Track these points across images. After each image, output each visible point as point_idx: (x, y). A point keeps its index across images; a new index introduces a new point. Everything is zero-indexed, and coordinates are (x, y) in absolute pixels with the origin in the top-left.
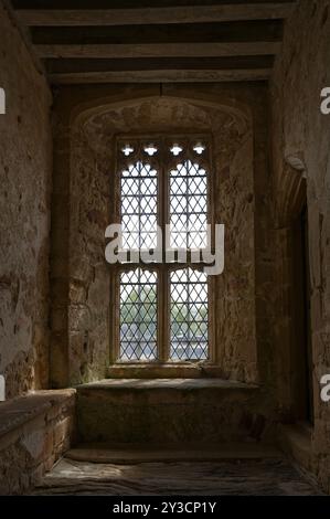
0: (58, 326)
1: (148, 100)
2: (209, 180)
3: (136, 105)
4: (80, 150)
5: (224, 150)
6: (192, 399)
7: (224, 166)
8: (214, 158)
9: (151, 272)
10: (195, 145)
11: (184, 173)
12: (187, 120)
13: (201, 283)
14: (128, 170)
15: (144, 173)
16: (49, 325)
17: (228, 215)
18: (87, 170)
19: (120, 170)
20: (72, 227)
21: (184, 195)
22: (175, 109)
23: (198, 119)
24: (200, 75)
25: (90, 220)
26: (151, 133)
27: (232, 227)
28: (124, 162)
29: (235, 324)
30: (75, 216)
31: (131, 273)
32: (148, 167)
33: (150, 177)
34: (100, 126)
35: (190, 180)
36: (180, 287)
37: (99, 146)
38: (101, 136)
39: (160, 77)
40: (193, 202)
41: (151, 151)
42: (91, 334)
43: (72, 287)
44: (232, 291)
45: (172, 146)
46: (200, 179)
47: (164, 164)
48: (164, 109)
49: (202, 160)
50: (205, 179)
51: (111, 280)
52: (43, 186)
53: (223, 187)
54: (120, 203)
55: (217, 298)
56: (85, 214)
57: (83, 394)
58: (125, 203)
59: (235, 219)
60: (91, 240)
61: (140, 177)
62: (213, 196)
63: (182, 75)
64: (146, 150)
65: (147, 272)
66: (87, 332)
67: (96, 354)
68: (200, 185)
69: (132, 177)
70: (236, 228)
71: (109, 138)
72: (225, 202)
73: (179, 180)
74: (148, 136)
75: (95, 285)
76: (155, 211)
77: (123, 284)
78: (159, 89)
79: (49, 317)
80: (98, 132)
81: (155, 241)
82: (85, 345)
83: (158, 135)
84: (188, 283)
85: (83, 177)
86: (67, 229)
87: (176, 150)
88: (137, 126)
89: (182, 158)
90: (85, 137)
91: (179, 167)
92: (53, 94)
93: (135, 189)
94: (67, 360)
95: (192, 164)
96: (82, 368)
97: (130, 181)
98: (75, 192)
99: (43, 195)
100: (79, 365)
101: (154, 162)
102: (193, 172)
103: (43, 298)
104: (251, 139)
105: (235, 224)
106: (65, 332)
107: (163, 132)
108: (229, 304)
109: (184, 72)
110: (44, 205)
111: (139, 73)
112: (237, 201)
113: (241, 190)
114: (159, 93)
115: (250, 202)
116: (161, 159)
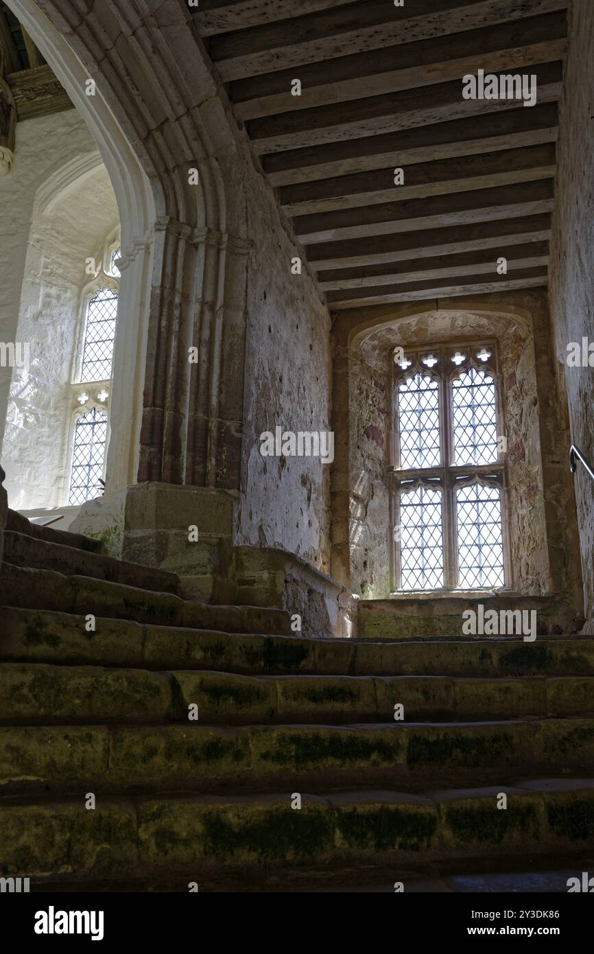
0: (339, 538)
1: (426, 314)
2: (497, 389)
3: (412, 320)
4: (356, 369)
5: (510, 355)
7: (511, 370)
8: (501, 364)
9: (435, 491)
10: (479, 351)
11: (468, 382)
12: (468, 328)
13: (492, 501)
14: (405, 384)
15: (423, 386)
16: (331, 537)
17: (516, 423)
18: (364, 387)
19: (397, 385)
20: (351, 442)
21: (469, 406)
22: (454, 320)
23: (479, 326)
24: (476, 289)
25: (368, 437)
26: (430, 344)
27: (521, 434)
28: (400, 376)
29: (529, 538)
30: (353, 431)
31: (412, 493)
32: (428, 379)
33: (431, 390)
34: (376, 342)
35: (476, 389)
36: (468, 506)
37: (375, 363)
38: (377, 352)
39: (434, 294)
40: (479, 412)
41: (430, 362)
42: (370, 554)
43: (352, 501)
44: (524, 502)
45: (453, 356)
46: (486, 387)
47: (445, 373)
48: (441, 321)
49: (489, 367)
50: (492, 387)
51: (390, 500)
52: (326, 403)
53: (510, 394)
54: (397, 418)
55: (510, 515)
56: (362, 431)
57: (364, 606)
58: (404, 419)
59: (523, 425)
60: (368, 457)
61: (419, 391)
62: (502, 405)
63: (457, 291)
64: (425, 362)
65: (430, 492)
66: (366, 550)
67: (376, 577)
68: (488, 394)
69: (411, 392)
70: (525, 435)
71: (384, 353)
72: (513, 409)
73: (463, 391)
74: (426, 348)
75: (374, 504)
76: (437, 426)
77: (403, 506)
78: (436, 304)
79: (331, 528)
80: (374, 348)
81: (438, 457)
82: (365, 563)
83: (437, 346)
84: (478, 501)
85: (361, 394)
86: (347, 444)
87: (458, 359)
88: (415, 339)
89: (466, 367)
90: (361, 355)
91: (462, 376)
92: (332, 319)
93: (414, 403)
94: (348, 574)
95: (477, 372)
96: (362, 586)
97: (408, 396)
98: (353, 407)
99: (326, 412)
100: (360, 582)
101: (435, 373)
102: (478, 381)
103: (326, 509)
104: (532, 342)
105: (523, 430)
106: (346, 544)
107: (443, 342)
108: (523, 518)
109: (458, 288)
110: (327, 421)
111: (414, 293)
112: (524, 407)
113: (526, 395)
114: (436, 307)
115: (535, 405)
116: (442, 370)
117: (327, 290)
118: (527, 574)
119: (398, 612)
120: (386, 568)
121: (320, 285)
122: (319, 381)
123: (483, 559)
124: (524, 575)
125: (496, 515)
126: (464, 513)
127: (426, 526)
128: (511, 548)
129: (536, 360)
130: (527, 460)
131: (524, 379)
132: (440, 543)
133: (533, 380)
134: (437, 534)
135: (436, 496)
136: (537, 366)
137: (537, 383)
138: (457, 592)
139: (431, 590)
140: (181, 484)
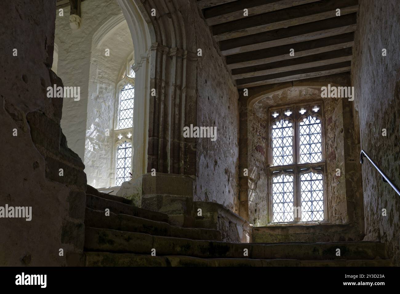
0: (243, 199)
1: (286, 89)
2: (322, 125)
3: (280, 93)
4: (251, 118)
5: (329, 108)
6: (312, 230)
7: (330, 116)
8: (325, 113)
9: (290, 176)
10: (313, 107)
11: (307, 123)
12: (308, 95)
13: (319, 180)
14: (276, 125)
15: (285, 126)
16: (239, 198)
17: (332, 141)
18: (255, 126)
19: (272, 125)
20: (249, 153)
21: (308, 134)
22: (301, 92)
23: (314, 94)
24: (312, 75)
25: (257, 151)
26: (288, 104)
27: (334, 147)
28: (273, 121)
29: (337, 197)
30: (250, 148)
31: (279, 177)
32: (287, 122)
33: (288, 127)
34: (261, 104)
35: (311, 126)
36: (306, 183)
37: (261, 115)
38: (261, 109)
39: (291, 79)
40: (313, 137)
41: (288, 113)
42: (258, 206)
43: (249, 181)
44: (335, 180)
45: (300, 110)
46: (316, 125)
47: (296, 119)
48: (294, 92)
49: (318, 115)
50: (320, 125)
51: (268, 181)
52: (236, 135)
53: (329, 127)
54: (271, 141)
55: (327, 186)
56: (255, 148)
57: (255, 230)
58: (275, 142)
59: (335, 143)
60: (257, 160)
61: (283, 128)
62: (324, 133)
63: (303, 76)
64: (286, 113)
65: (288, 177)
66: (256, 204)
67: (261, 216)
68: (318, 128)
69: (278, 128)
70: (336, 147)
71: (265, 110)
72: (330, 135)
73: (305, 127)
74: (286, 106)
75: (260, 182)
76: (291, 144)
77: (274, 183)
78: (292, 84)
79: (239, 194)
80: (260, 107)
81: (292, 160)
82: (256, 210)
83: (292, 105)
84: (311, 180)
85: (253, 130)
86: (247, 154)
87: (303, 112)
88: (280, 102)
89: (306, 115)
90: (254, 111)
91: (305, 120)
92: (239, 94)
93: (280, 134)
94: (248, 215)
95: (312, 117)
96: (254, 220)
97: (277, 130)
98: (250, 136)
99: (236, 139)
100: (253, 219)
101: (291, 119)
102: (312, 122)
103: (237, 185)
104: (342, 101)
105: (335, 145)
106: (247, 201)
107: (295, 103)
108: (334, 188)
109: (303, 75)
110: (237, 143)
111: (281, 79)
112: (336, 134)
113: (338, 127)
114: (292, 85)
115: (342, 132)
116: (294, 117)
117: (236, 79)
118: (335, 214)
119: (272, 232)
120: (266, 212)
121: (233, 76)
122: (233, 124)
123: (314, 208)
124: (334, 215)
125: (320, 187)
126: (304, 186)
127: (285, 193)
128: (328, 202)
129: (343, 109)
130: (337, 160)
131: (336, 120)
132: (292, 201)
133: (341, 120)
134: (291, 196)
135: (291, 179)
136: (343, 113)
137: (344, 121)
138: (300, 223)
139: (287, 222)
140: (168, 173)
